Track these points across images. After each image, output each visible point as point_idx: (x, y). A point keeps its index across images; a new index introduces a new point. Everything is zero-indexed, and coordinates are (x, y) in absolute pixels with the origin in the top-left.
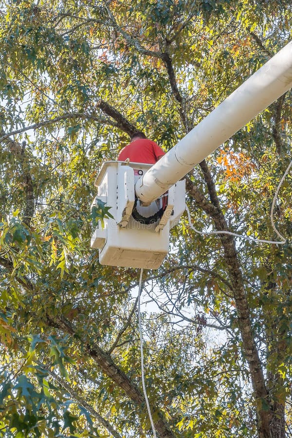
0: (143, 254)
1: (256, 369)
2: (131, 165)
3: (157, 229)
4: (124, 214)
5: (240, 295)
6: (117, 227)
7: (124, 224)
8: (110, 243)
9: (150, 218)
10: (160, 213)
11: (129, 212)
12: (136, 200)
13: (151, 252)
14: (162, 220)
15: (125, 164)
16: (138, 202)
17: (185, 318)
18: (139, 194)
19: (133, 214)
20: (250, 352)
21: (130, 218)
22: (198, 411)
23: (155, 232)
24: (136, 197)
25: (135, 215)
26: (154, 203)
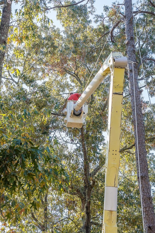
0: (77, 124)
3: (80, 117)
5: (82, 134)
6: (70, 117)
7: (72, 116)
8: (68, 121)
9: (78, 115)
10: (80, 114)
11: (72, 113)
12: (74, 110)
14: (81, 115)
18: (75, 109)
20: (84, 149)
24: (74, 109)
25: (74, 114)
26: (79, 111)
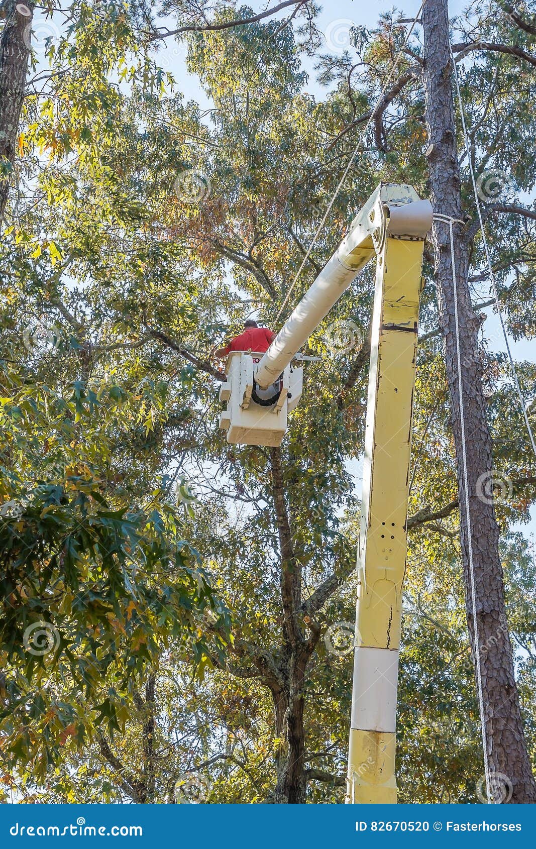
0: (264, 432)
1: (286, 535)
2: (252, 355)
3: (275, 411)
4: (245, 397)
5: (276, 466)
6: (240, 409)
7: (246, 406)
8: (234, 423)
9: (267, 401)
10: (276, 397)
11: (249, 396)
12: (254, 385)
13: (270, 431)
14: (279, 402)
15: (248, 354)
16: (257, 387)
17: (213, 490)
18: (256, 380)
19: (252, 396)
20: (281, 518)
21: (250, 401)
22: (226, 571)
23: (273, 413)
24: (254, 382)
25: (255, 397)
26: (271, 387)
